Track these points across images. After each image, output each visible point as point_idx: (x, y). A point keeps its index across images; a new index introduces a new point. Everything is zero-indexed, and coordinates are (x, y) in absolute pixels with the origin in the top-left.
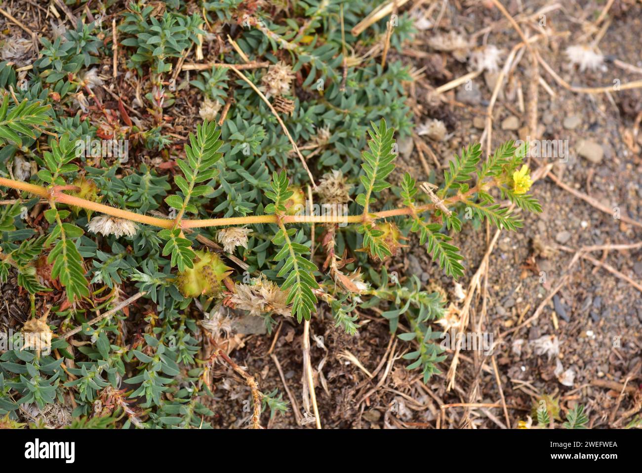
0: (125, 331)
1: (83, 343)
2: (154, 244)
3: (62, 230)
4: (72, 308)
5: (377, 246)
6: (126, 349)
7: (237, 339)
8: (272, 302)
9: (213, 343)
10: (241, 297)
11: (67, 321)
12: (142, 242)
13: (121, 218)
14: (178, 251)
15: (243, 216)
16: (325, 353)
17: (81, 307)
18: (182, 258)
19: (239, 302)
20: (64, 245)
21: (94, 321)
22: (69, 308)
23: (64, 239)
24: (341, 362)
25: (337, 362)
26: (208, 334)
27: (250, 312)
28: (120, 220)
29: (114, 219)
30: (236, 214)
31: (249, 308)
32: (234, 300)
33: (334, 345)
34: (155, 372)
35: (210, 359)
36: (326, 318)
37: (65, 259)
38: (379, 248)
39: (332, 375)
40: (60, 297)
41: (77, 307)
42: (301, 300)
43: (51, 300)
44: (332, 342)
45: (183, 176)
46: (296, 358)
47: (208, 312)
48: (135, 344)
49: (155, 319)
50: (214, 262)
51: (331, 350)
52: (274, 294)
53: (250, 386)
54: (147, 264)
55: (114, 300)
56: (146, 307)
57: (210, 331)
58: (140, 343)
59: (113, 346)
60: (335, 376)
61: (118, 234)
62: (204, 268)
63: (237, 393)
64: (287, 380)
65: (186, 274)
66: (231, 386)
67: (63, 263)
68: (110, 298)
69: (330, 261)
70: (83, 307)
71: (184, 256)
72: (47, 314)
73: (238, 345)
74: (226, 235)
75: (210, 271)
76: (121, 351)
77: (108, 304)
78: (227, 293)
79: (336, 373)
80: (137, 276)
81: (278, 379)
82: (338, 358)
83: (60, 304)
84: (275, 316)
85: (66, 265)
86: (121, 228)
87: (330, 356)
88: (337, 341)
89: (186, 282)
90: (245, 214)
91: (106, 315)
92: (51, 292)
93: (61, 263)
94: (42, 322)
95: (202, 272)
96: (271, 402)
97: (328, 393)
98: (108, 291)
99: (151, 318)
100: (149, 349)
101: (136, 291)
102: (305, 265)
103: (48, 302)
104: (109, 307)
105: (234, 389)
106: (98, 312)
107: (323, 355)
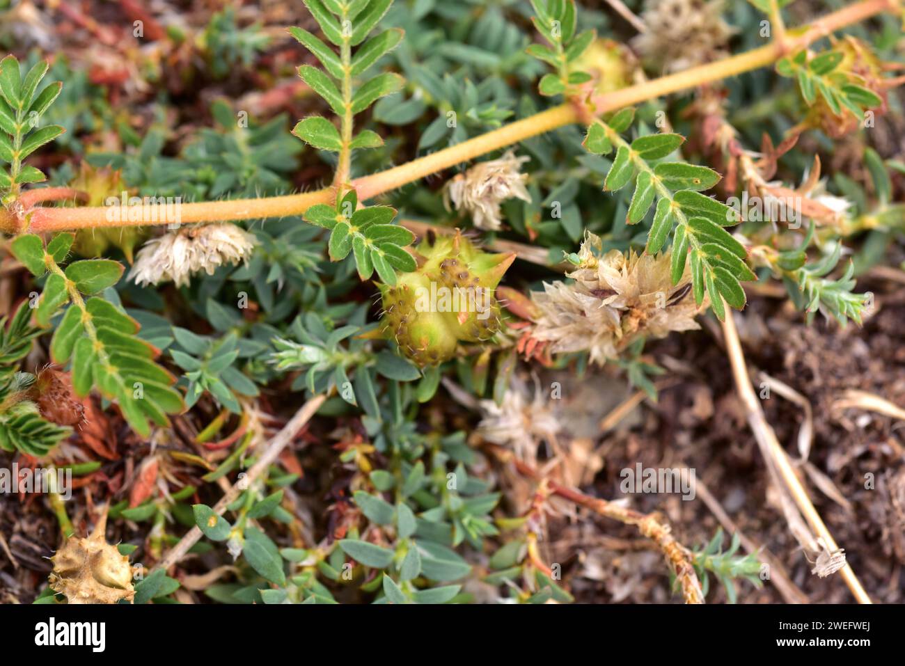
0: (306, 517)
1: (214, 575)
2: (307, 269)
3: (69, 285)
4: (160, 494)
5: (837, 91)
6: (322, 551)
7: (580, 452)
8: (636, 297)
9: (523, 472)
10: (557, 321)
11: (158, 532)
12: (275, 274)
13: (206, 224)
14: (368, 243)
15: (494, 128)
16: (800, 410)
17: (180, 484)
18: (381, 254)
19: (555, 334)
20: (86, 318)
21: (221, 508)
22: (152, 498)
23: (79, 302)
24: (847, 424)
25: (837, 427)
26: (505, 456)
27: (588, 355)
28: (204, 231)
29: (188, 231)
30: (475, 131)
31: (583, 344)
32: (540, 335)
33: (818, 381)
34: (409, 584)
35: (533, 508)
36: (771, 331)
37: (98, 346)
38: (844, 95)
39: (836, 462)
40: (122, 481)
41: (173, 489)
42: (706, 264)
43: (103, 494)
44: (809, 376)
45: (319, 64)
46: (735, 450)
47: (489, 394)
48: (340, 531)
49: (367, 455)
50: (463, 252)
51: (813, 398)
52: (635, 274)
53: (653, 537)
54: (304, 325)
55: (254, 441)
56: (336, 434)
57: (508, 444)
58: (351, 525)
59: (286, 552)
60: (845, 460)
61: (209, 263)
62: (443, 266)
63: (625, 579)
64: (733, 516)
65: (406, 297)
66: (605, 567)
67: (97, 358)
68: (244, 438)
69: (740, 170)
70: (185, 483)
71: (384, 248)
72: (102, 523)
73: (585, 469)
74: (469, 181)
75: (459, 270)
76: (310, 559)
77: (241, 452)
78: (518, 325)
79: (844, 452)
80: (288, 356)
81: (709, 521)
82: (837, 416)
83: (127, 496)
84: (653, 347)
85: (105, 358)
86: (210, 244)
87: (817, 414)
88: (821, 370)
89: (410, 317)
90: (497, 123)
91: (245, 482)
92: (96, 472)
93: (90, 359)
94: (96, 542)
95: (443, 277)
96: (716, 562)
97: (845, 503)
98: (233, 423)
99: (354, 454)
100: (377, 533)
101: (300, 399)
102: (684, 180)
103: (98, 499)
104: (247, 457)
105: (616, 570)
106: (224, 484)
107: (799, 418)
